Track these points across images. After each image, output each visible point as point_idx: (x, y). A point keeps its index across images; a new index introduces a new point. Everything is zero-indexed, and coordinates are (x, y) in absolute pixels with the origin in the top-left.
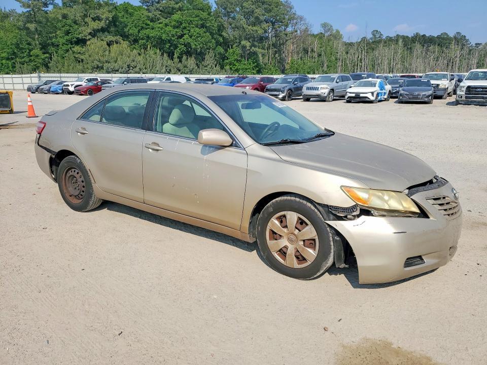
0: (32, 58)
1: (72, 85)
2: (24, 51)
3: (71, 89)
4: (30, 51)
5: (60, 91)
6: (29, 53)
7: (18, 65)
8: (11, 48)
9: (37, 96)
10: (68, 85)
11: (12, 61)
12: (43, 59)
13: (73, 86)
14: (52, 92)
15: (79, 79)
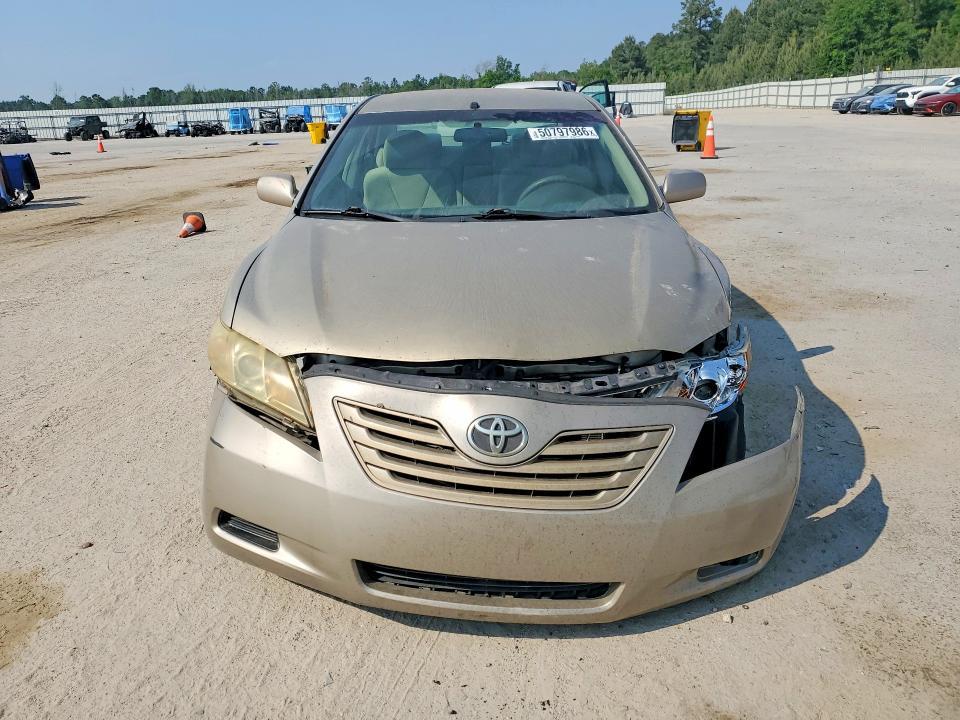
0: (890, 40)
1: (914, 94)
2: (878, 27)
3: (910, 102)
4: (891, 24)
5: (890, 108)
6: (888, 29)
7: (857, 59)
8: (856, 24)
9: (850, 118)
10: (906, 95)
11: (850, 50)
12: (912, 41)
13: (916, 96)
14: (874, 109)
15: (939, 81)
